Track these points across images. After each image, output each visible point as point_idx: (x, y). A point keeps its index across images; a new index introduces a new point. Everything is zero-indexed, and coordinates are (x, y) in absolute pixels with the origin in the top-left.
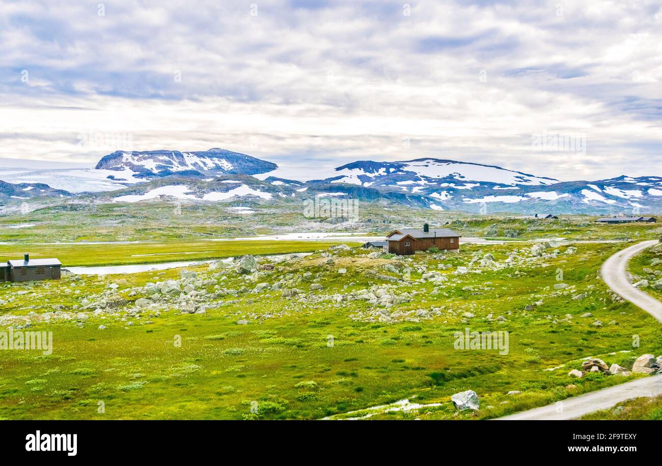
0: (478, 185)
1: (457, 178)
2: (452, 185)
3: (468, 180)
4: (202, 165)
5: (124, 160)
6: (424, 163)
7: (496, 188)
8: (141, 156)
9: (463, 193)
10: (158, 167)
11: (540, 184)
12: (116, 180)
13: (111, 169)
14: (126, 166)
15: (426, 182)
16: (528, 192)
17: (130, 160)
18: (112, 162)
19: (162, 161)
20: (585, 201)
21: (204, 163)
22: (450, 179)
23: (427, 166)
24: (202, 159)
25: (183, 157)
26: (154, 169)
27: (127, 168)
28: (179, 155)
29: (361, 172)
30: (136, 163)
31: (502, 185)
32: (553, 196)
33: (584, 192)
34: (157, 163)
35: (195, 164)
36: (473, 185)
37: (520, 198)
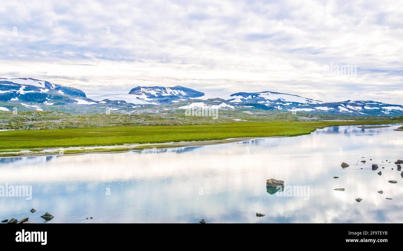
0: (292, 103)
1: (282, 100)
2: (281, 103)
3: (287, 101)
4: (173, 93)
5: (141, 91)
6: (267, 93)
7: (299, 105)
8: (148, 89)
9: (287, 107)
10: (157, 94)
11: (316, 103)
12: (140, 99)
13: (137, 94)
14: (143, 93)
15: (269, 102)
16: (315, 107)
17: (144, 91)
18: (136, 91)
19: (158, 91)
20: (340, 111)
21: (174, 92)
22: (279, 100)
23: (268, 95)
24: (173, 91)
25: (166, 89)
26: (155, 94)
27: (144, 94)
28: (164, 88)
29: (242, 97)
30: (147, 92)
31: (302, 104)
32: (326, 109)
33: (339, 107)
34: (156, 92)
35: (171, 93)
36: (289, 104)
37: (312, 109)
